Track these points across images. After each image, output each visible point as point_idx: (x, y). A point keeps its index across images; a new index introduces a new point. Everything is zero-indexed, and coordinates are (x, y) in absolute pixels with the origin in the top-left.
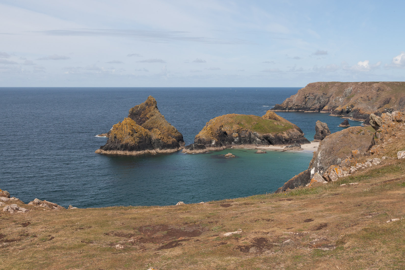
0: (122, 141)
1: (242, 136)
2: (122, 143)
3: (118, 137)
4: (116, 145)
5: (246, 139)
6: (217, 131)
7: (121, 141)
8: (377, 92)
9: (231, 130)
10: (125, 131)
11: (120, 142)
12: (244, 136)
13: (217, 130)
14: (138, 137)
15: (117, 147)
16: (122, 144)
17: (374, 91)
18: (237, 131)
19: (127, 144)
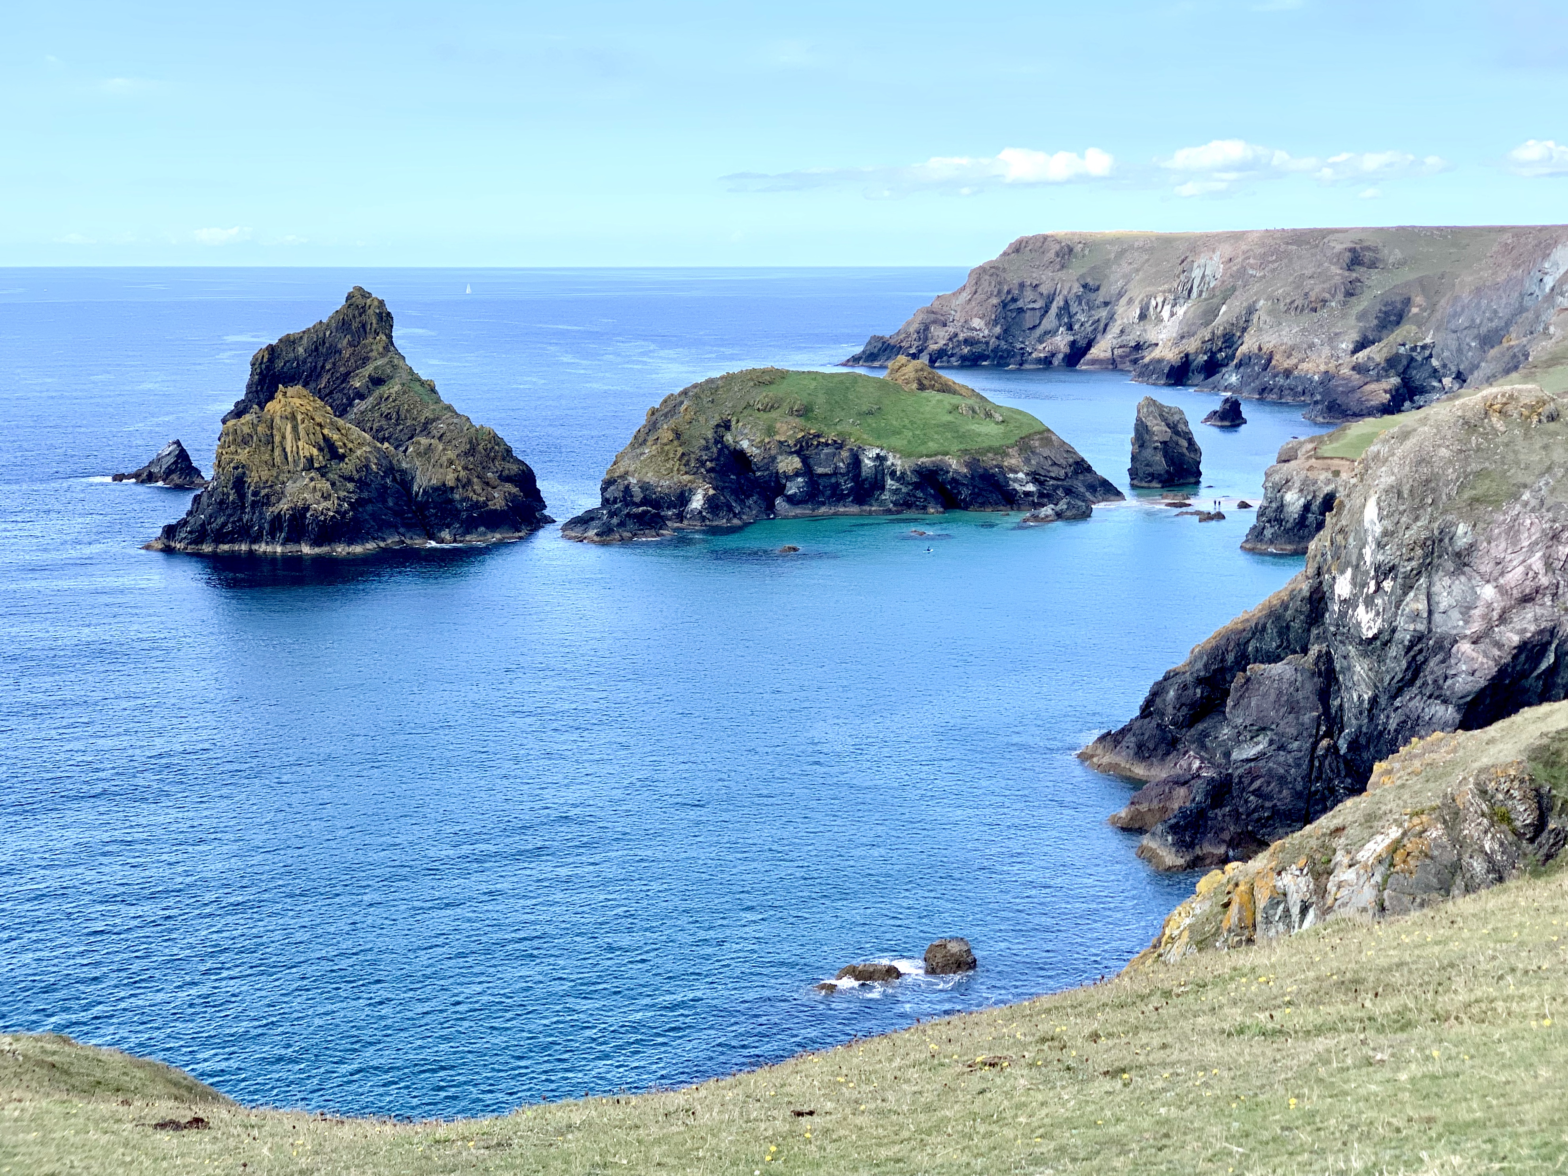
0: (273, 499)
1: (820, 470)
2: (275, 510)
3: (252, 478)
4: (246, 518)
5: (838, 484)
6: (707, 448)
7: (268, 499)
8: (1347, 273)
9: (767, 440)
10: (288, 450)
11: (267, 501)
12: (828, 470)
13: (703, 442)
14: (350, 479)
15: (252, 526)
16: (277, 511)
17: (1335, 270)
18: (795, 445)
19: (300, 513)
